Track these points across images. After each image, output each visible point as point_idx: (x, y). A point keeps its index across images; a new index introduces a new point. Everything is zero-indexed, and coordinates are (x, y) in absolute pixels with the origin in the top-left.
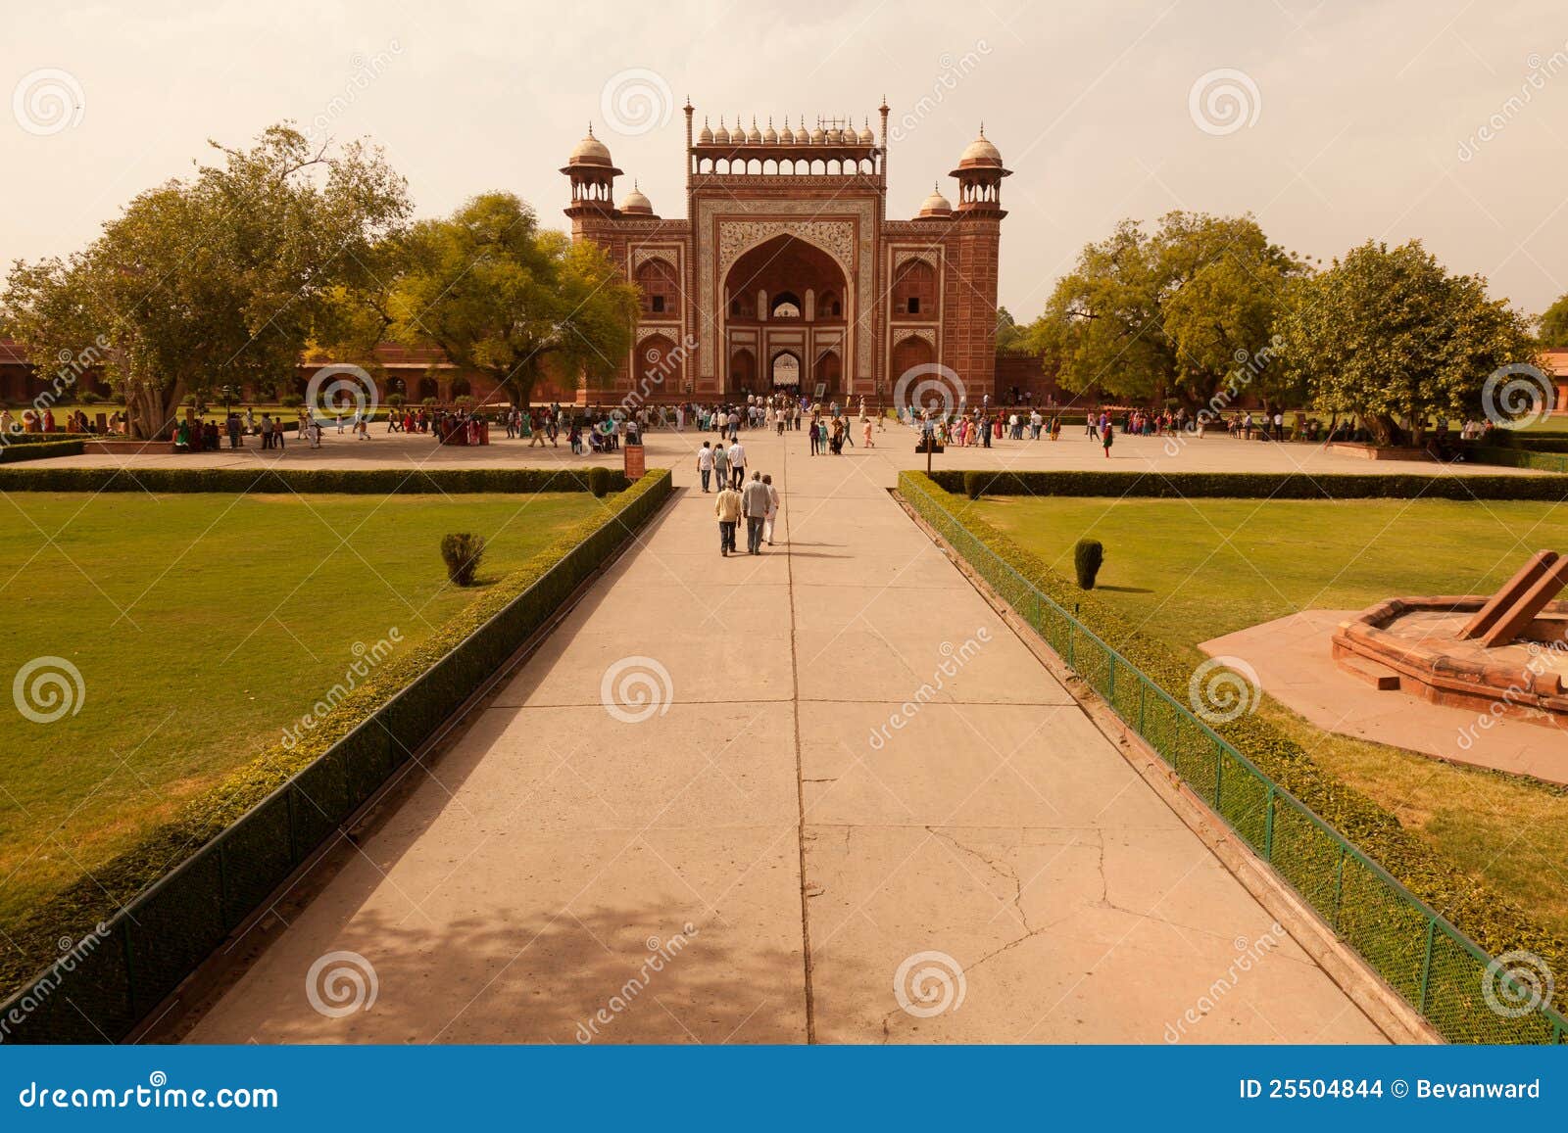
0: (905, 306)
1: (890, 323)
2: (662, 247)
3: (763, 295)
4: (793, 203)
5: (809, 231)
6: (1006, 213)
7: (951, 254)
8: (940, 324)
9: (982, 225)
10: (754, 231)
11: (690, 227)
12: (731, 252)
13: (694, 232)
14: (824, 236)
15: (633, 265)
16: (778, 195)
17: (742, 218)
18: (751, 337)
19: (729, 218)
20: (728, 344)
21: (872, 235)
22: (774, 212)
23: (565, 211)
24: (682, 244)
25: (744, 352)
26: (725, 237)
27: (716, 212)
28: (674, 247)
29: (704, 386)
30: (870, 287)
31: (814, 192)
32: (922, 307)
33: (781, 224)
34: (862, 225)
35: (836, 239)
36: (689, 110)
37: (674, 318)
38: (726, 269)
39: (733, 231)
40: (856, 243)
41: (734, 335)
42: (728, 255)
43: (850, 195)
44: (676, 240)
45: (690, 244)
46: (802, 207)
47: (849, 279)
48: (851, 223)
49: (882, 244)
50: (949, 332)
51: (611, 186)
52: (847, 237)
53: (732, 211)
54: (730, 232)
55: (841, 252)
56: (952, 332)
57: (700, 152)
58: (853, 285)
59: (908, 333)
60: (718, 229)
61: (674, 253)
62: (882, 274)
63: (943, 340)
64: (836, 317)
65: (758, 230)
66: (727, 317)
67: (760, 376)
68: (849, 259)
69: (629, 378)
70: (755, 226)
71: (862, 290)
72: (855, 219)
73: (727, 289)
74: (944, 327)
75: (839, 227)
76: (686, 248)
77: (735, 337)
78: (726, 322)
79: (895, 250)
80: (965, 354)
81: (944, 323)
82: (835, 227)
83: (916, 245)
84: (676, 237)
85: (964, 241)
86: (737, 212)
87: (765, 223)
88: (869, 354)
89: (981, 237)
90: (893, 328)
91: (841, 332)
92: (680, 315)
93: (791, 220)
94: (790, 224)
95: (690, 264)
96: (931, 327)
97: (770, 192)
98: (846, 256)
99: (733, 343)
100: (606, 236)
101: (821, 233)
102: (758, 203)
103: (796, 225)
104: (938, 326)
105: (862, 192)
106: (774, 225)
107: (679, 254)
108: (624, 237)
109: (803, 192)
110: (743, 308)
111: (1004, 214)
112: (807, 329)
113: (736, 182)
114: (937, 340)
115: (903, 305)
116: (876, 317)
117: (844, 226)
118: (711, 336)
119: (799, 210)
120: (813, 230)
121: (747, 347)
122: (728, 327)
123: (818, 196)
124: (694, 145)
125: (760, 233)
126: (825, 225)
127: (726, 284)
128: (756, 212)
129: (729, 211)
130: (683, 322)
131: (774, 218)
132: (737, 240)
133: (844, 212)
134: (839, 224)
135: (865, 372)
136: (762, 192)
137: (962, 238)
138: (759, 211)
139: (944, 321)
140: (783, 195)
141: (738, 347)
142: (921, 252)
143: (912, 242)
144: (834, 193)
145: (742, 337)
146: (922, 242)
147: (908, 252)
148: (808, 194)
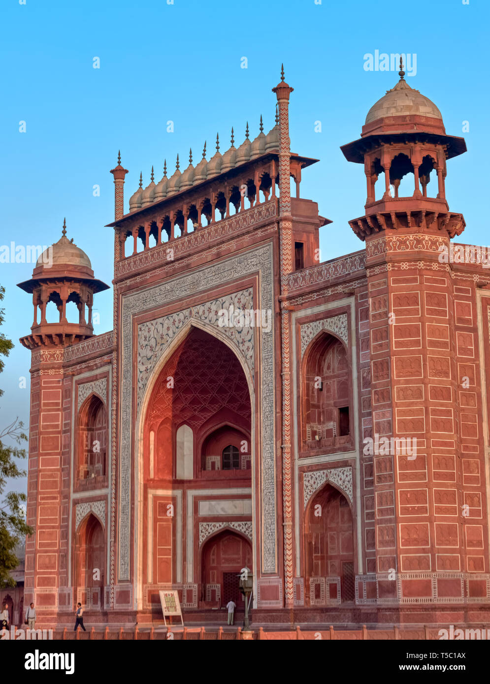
0: (334, 425)
1: (298, 462)
2: (96, 378)
5: (213, 317)
7: (364, 314)
8: (357, 455)
10: (166, 332)
12: (147, 371)
13: (118, 347)
15: (76, 410)
16: (183, 268)
17: (154, 315)
19: (144, 317)
21: (273, 305)
22: (180, 296)
24: (110, 368)
26: (142, 347)
27: (135, 312)
28: (105, 375)
31: (214, 251)
33: (189, 313)
34: (261, 290)
38: (142, 398)
42: (144, 375)
43: (248, 244)
44: (106, 364)
45: (115, 368)
48: (251, 290)
50: (369, 472)
53: (148, 306)
55: (243, 342)
58: (255, 396)
59: (320, 480)
60: (137, 337)
61: (105, 383)
63: (362, 487)
65: (168, 329)
68: (250, 353)
69: (67, 585)
70: (166, 323)
71: (265, 406)
72: (255, 282)
74: (361, 459)
75: (239, 301)
76: (113, 373)
79: (299, 324)
81: (361, 453)
82: (236, 300)
84: (106, 358)
86: (151, 305)
87: (174, 316)
88: (274, 526)
90: (302, 471)
93: (195, 303)
95: (115, 398)
96: (346, 463)
98: (248, 350)
103: (201, 309)
104: (355, 461)
105: (260, 234)
107: (108, 383)
108: (71, 369)
109: (204, 255)
114: (355, 488)
116: (278, 453)
117: (245, 297)
119: (203, 284)
120: (216, 313)
121: (235, 525)
123: (218, 256)
125: (170, 334)
126: (227, 301)
128: (166, 301)
131: (182, 305)
132: (151, 349)
133: (243, 273)
134: (239, 295)
138: (168, 299)
139: (361, 446)
140: (187, 266)
141: (214, 526)
142: (329, 320)
143: (317, 303)
144: (233, 245)
145: (223, 509)
146: (327, 300)
147: (315, 323)
148: (208, 255)
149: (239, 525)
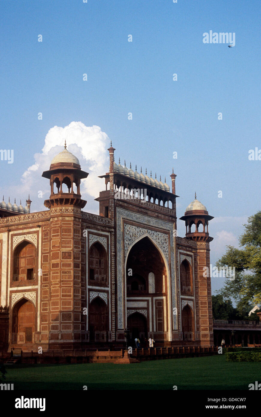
39: (129, 230)
54: (128, 231)
83: (185, 252)
91: (148, 301)
102: (138, 215)
106: (143, 230)
111: (211, 239)
129: (128, 218)
130: (109, 289)
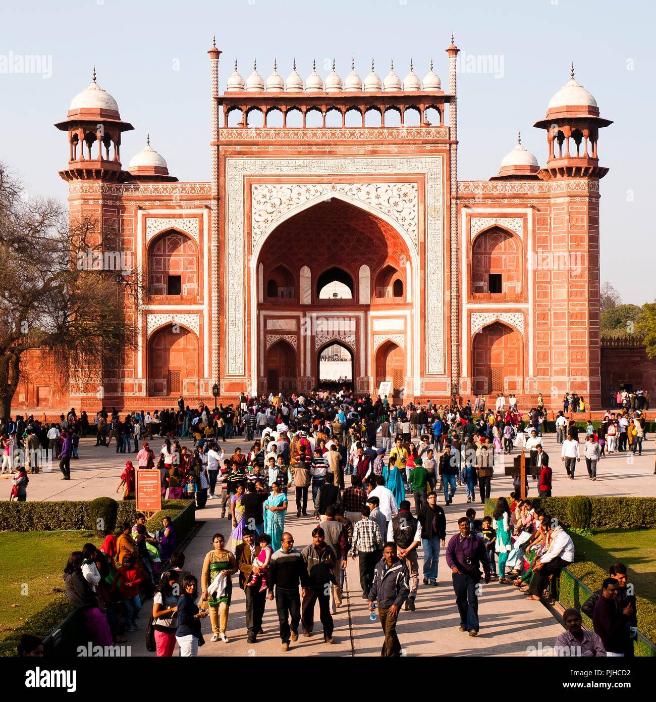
0: (485, 284)
1: (466, 306)
2: (181, 216)
3: (306, 273)
4: (340, 161)
5: (363, 195)
6: (606, 170)
7: (541, 221)
8: (529, 306)
9: (578, 185)
10: (294, 195)
11: (214, 192)
12: (266, 221)
13: (220, 198)
14: (381, 201)
15: (144, 238)
16: (324, 152)
17: (278, 180)
18: (291, 325)
19: (263, 180)
20: (262, 333)
21: (441, 199)
22: (318, 173)
23: (61, 174)
24: (205, 212)
25: (282, 346)
26: (259, 202)
27: (248, 173)
28: (194, 216)
29: (232, 387)
30: (441, 261)
31: (369, 148)
32: (505, 286)
33: (329, 186)
34: (428, 187)
35: (396, 204)
36: (217, 53)
37: (195, 302)
38: (259, 242)
40: (421, 208)
41: (269, 322)
42: (262, 224)
43: (414, 152)
44: (198, 207)
45: (214, 213)
46: (351, 166)
47: (414, 252)
48: (415, 185)
49: (454, 209)
50: (542, 317)
51: (118, 143)
52: (410, 201)
53: (267, 172)
55: (403, 219)
56: (544, 316)
57: (230, 103)
58: (418, 258)
59: (490, 319)
60: (251, 193)
61: (195, 222)
62: (454, 246)
63: (534, 326)
64: (398, 299)
65: (299, 194)
66: (261, 300)
67: (302, 374)
68: (412, 228)
69: (136, 377)
70: (296, 189)
71: (431, 266)
72: (421, 180)
73: (261, 266)
74: (534, 309)
75: (399, 189)
76: (210, 216)
77: (272, 324)
78: (260, 307)
79: (470, 216)
80: (563, 343)
81: (534, 305)
82: (396, 188)
84: (197, 203)
85: (555, 204)
86: (274, 172)
87: (309, 186)
88: (441, 345)
89: (577, 199)
90: (470, 312)
92: (202, 298)
93: (340, 181)
94: (339, 186)
95: (214, 235)
96: (518, 311)
97: (314, 148)
98: (410, 225)
99: (267, 332)
100: (110, 203)
101: (378, 197)
103: (347, 187)
104: (528, 310)
105: (428, 147)
107: (201, 223)
108: (133, 203)
109: (355, 149)
110: (280, 289)
112: (361, 314)
113: (272, 137)
114: (526, 324)
115: (482, 284)
116: (448, 298)
117: (406, 188)
118: (241, 324)
119: (350, 170)
120: (368, 193)
121: (286, 337)
122: (263, 313)
123: (374, 153)
124: (221, 95)
125: (303, 198)
126: (384, 186)
127: (261, 259)
128: (296, 172)
131: (320, 179)
132: (273, 205)
133: (406, 171)
134: (399, 185)
135: (436, 365)
136: (306, 149)
137: (552, 201)
138: (299, 172)
139: (535, 301)
140: (330, 152)
141: (275, 337)
142: (502, 219)
143: (491, 206)
144: (394, 148)
145: (280, 326)
146: (504, 206)
147: (487, 219)
148: (362, 150)
149: (288, 338)
